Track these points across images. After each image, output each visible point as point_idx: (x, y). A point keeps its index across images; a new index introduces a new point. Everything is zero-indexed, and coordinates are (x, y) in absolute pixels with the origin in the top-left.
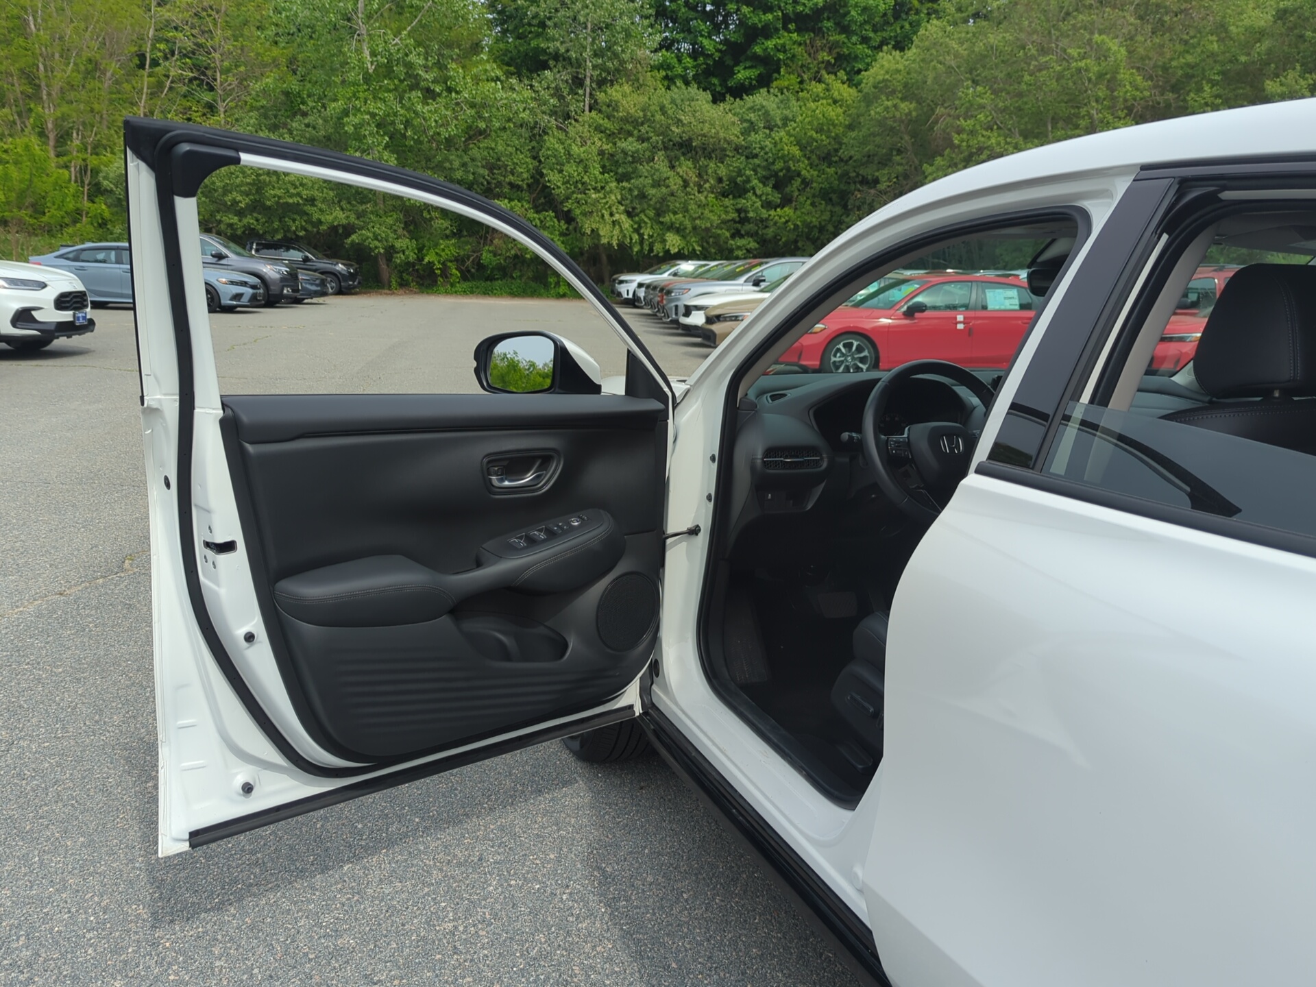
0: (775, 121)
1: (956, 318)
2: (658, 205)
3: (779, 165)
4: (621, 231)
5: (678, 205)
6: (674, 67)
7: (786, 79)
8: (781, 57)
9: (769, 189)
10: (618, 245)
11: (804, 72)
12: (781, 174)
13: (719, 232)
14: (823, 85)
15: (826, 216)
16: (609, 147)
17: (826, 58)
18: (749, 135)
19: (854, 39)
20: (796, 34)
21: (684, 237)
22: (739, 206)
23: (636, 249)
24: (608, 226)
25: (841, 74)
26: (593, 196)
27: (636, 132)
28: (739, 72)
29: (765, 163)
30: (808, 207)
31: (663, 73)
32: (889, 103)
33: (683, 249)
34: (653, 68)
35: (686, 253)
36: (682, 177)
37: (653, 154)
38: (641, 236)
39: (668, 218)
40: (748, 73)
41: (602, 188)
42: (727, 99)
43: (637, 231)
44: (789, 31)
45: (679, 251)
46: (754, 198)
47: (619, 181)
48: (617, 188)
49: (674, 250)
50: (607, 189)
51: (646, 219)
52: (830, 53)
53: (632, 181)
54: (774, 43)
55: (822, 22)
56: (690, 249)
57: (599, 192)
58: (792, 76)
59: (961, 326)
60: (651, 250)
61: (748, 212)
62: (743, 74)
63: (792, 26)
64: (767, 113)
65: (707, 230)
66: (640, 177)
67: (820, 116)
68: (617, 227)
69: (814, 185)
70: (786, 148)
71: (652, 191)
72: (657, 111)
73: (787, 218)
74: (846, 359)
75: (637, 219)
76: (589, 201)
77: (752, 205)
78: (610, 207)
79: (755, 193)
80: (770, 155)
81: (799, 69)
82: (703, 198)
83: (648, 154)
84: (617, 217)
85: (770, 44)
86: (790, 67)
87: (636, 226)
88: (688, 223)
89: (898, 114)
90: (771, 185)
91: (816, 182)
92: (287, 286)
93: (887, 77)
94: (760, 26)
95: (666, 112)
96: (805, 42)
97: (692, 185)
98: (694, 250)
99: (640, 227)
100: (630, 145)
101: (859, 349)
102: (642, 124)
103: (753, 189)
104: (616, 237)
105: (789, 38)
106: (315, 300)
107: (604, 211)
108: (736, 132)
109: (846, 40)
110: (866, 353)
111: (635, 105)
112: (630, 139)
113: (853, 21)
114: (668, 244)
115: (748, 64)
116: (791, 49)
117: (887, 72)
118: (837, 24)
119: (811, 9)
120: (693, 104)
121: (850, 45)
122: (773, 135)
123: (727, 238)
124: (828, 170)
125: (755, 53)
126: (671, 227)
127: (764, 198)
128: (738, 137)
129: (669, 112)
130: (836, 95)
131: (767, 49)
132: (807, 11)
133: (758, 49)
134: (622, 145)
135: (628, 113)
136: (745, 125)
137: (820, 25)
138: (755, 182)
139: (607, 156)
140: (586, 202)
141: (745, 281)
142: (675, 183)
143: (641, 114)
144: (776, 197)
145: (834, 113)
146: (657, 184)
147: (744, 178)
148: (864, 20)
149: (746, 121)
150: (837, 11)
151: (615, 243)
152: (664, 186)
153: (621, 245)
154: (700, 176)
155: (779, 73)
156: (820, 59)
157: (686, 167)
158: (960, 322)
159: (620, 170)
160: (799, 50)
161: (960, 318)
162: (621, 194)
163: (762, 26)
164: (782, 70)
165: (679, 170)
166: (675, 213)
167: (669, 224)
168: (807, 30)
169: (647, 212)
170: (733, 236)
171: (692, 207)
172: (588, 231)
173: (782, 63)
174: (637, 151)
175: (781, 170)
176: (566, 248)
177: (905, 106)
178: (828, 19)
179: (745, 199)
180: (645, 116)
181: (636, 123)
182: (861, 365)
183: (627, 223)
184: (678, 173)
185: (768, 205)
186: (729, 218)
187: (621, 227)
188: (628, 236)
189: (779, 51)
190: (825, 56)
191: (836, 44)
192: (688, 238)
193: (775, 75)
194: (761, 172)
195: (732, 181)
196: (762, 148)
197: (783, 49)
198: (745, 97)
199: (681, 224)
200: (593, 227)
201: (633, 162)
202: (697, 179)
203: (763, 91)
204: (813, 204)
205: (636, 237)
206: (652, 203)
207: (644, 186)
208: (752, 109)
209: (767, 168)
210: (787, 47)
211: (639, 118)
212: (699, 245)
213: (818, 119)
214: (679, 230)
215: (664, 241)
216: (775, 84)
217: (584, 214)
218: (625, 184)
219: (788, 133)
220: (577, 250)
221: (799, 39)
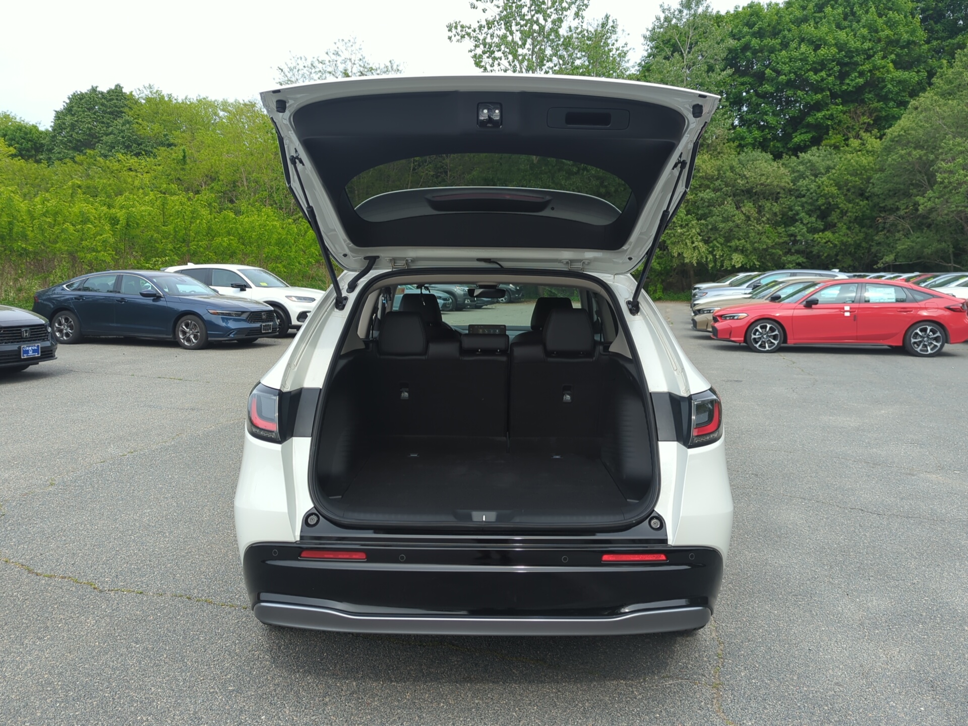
0: (819, 170)
1: (843, 308)
2: (727, 234)
3: (821, 201)
4: (700, 253)
5: (741, 234)
6: (746, 138)
7: (835, 138)
8: (829, 123)
9: (813, 219)
10: (697, 263)
11: (849, 132)
12: (823, 208)
13: (774, 251)
14: (860, 141)
15: (861, 236)
16: (692, 197)
17: (865, 121)
18: (798, 182)
19: (891, 104)
20: (841, 106)
21: (747, 256)
22: (790, 232)
23: (710, 266)
24: (690, 251)
25: (875, 131)
26: (679, 231)
27: (712, 186)
28: (796, 136)
29: (811, 200)
30: (844, 230)
31: (737, 143)
32: (903, 152)
33: (746, 264)
34: (729, 140)
35: (748, 267)
36: (745, 214)
37: (724, 199)
38: (714, 256)
39: (733, 243)
40: (803, 137)
41: (687, 225)
42: (784, 157)
43: (711, 253)
44: (838, 105)
45: (742, 266)
46: (801, 226)
47: (698, 219)
48: (697, 224)
49: (738, 265)
50: (690, 225)
51: (717, 245)
52: (870, 116)
53: (708, 219)
54: (823, 114)
55: (864, 95)
56: (751, 264)
57: (684, 227)
58: (839, 136)
59: (847, 314)
60: (722, 266)
61: (796, 236)
62: (798, 138)
63: (839, 101)
64: (813, 165)
65: (766, 250)
66: (714, 215)
67: (854, 164)
68: (697, 251)
69: (849, 214)
70: (826, 189)
71: (722, 225)
72: (727, 170)
73: (827, 239)
74: (762, 336)
75: (711, 245)
76: (676, 234)
77: (799, 231)
78: (692, 238)
79: (802, 223)
80: (814, 194)
81: (845, 130)
82: (760, 228)
83: (720, 200)
84: (696, 244)
85: (820, 115)
86: (837, 130)
87: (710, 249)
88: (748, 246)
89: (910, 159)
90: (815, 216)
91: (850, 212)
92: (468, 299)
93: (902, 133)
94: (812, 103)
95: (735, 170)
96: (850, 110)
97: (752, 219)
98: (754, 264)
99: (714, 250)
100: (707, 195)
101: (772, 330)
102: (717, 179)
103: (801, 219)
104: (695, 258)
105: (836, 109)
106: (489, 306)
107: (687, 241)
108: (787, 180)
109: (884, 106)
110: (776, 332)
111: (712, 167)
112: (708, 190)
113: (890, 92)
114: (733, 261)
115: (804, 130)
116: (837, 117)
117: (902, 129)
118: (877, 95)
119: (853, 87)
120: (755, 163)
121: (888, 109)
122: (817, 180)
123: (780, 255)
124: (861, 203)
125: (808, 122)
126: (736, 250)
127: (809, 225)
128: (788, 184)
129: (737, 170)
130: (869, 147)
131: (817, 119)
132: (850, 88)
133: (810, 119)
134: (701, 195)
135: (706, 173)
136: (796, 174)
137: (863, 97)
138: (803, 215)
139: (690, 203)
140: (674, 236)
141: (747, 287)
142: (739, 218)
143: (716, 173)
144: (820, 225)
145: (865, 160)
146: (726, 220)
147: (794, 212)
148: (900, 89)
149: (798, 171)
150: (877, 86)
151: (694, 262)
152: (731, 221)
153: (699, 263)
154: (759, 212)
155: (828, 134)
156: (861, 122)
157: (748, 207)
158: (847, 311)
159: (700, 212)
160: (843, 117)
161: (847, 308)
162: (700, 229)
163: (814, 103)
164: (830, 132)
165: (743, 209)
166: (739, 240)
167: (734, 247)
168: (852, 102)
169: (719, 239)
170: (786, 254)
171: (752, 234)
172: (676, 255)
173: (830, 127)
174: (712, 198)
175: (823, 205)
176: (660, 266)
177: (916, 153)
178: (870, 92)
179: (794, 227)
180: (719, 174)
181: (711, 179)
182: (773, 341)
183: (703, 248)
184: (742, 212)
185: (813, 230)
186: (781, 241)
187: (699, 251)
188: (704, 256)
189: (828, 119)
190: (866, 119)
191: (876, 109)
192: (749, 257)
193: (825, 136)
194: (808, 207)
195: (784, 214)
196: (808, 190)
197: (831, 117)
198: (799, 154)
199: (743, 247)
200: (680, 251)
201: (708, 206)
202: (756, 215)
203: (814, 149)
204: (849, 228)
205: (710, 257)
206: (721, 233)
207: (716, 222)
208: (802, 163)
209: (811, 204)
210: (835, 116)
211: (715, 175)
212: (758, 261)
213: (853, 166)
214: (743, 251)
215: (731, 259)
216: (824, 142)
217: (674, 243)
218: (703, 221)
219: (829, 178)
220: (668, 268)
221: (845, 109)
